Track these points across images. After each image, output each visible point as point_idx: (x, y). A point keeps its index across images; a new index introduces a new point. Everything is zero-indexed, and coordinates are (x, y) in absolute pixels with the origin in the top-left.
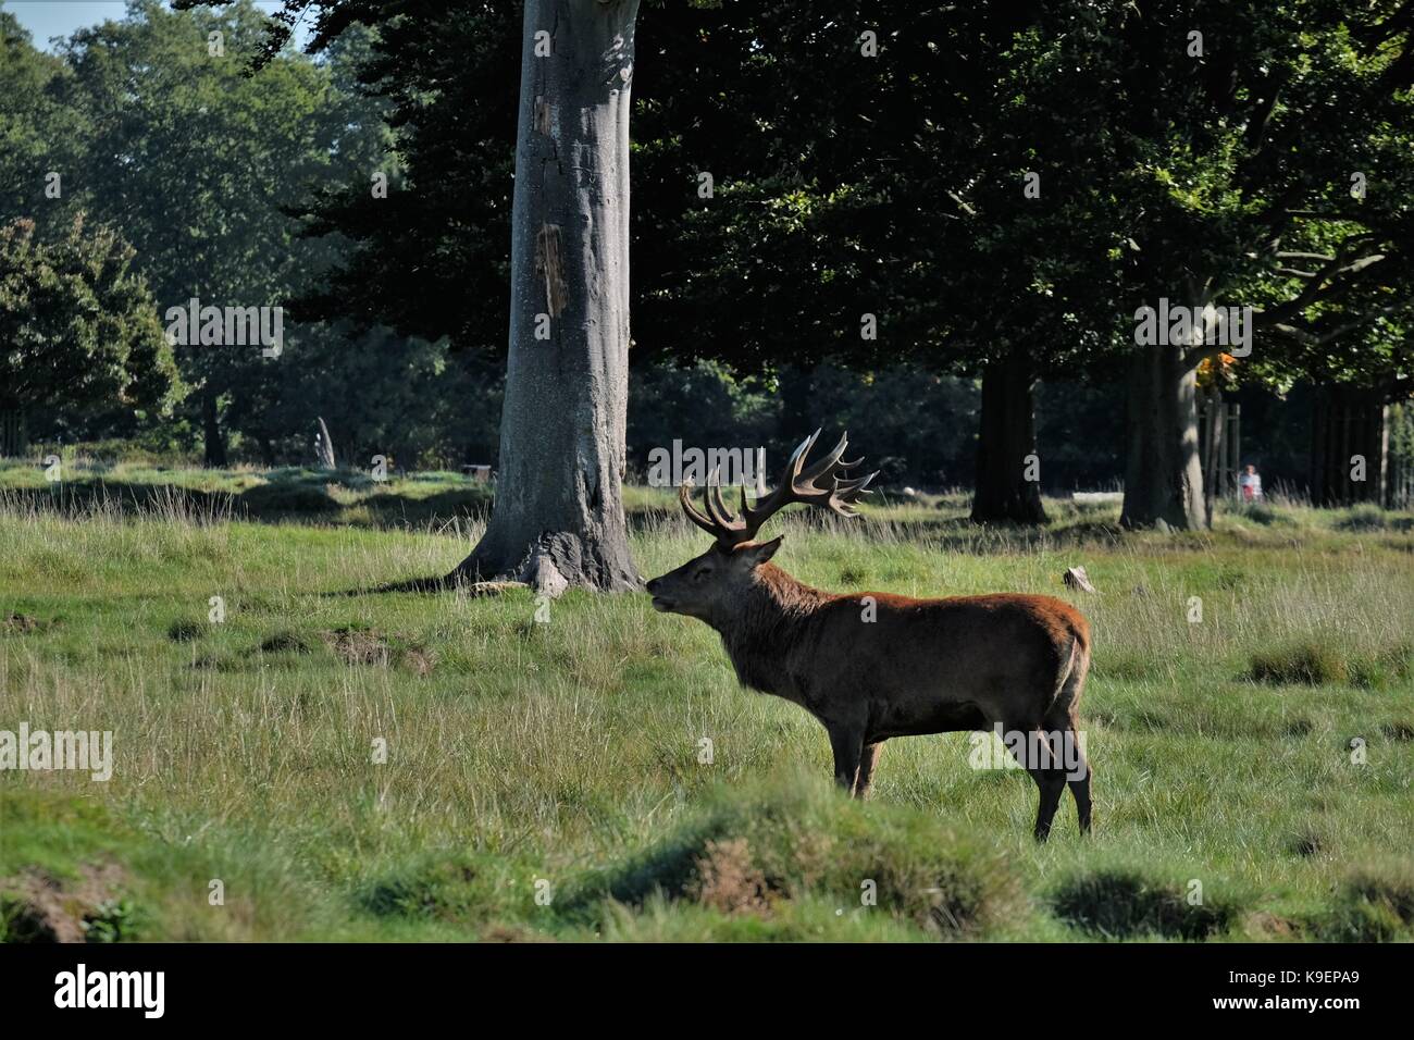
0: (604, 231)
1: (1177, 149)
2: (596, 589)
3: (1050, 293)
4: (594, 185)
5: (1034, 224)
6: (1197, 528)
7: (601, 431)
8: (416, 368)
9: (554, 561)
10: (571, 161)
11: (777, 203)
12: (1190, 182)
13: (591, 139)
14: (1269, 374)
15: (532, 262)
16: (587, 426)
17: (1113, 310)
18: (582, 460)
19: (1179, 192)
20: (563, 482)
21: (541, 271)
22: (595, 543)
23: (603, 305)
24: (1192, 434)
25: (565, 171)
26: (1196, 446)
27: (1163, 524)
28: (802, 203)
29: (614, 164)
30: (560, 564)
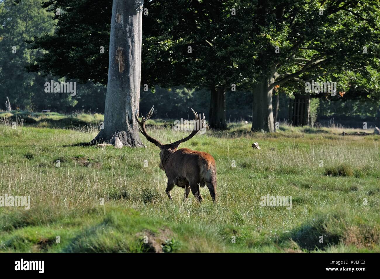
0: (135, 50)
1: (272, 30)
2: (131, 146)
3: (237, 67)
4: (132, 37)
5: (233, 49)
6: (272, 132)
7: (133, 104)
8: (26, 84)
9: (120, 138)
10: (126, 30)
11: (163, 43)
12: (275, 39)
13: (132, 25)
14: (287, 90)
15: (115, 57)
16: (129, 102)
17: (253, 73)
18: (127, 111)
19: (273, 41)
20: (122, 117)
21: (117, 60)
22: (131, 134)
23: (134, 70)
24: (271, 107)
25: (124, 33)
26: (272, 110)
27: (263, 131)
28: (169, 43)
29: (138, 32)
30: (121, 139)
